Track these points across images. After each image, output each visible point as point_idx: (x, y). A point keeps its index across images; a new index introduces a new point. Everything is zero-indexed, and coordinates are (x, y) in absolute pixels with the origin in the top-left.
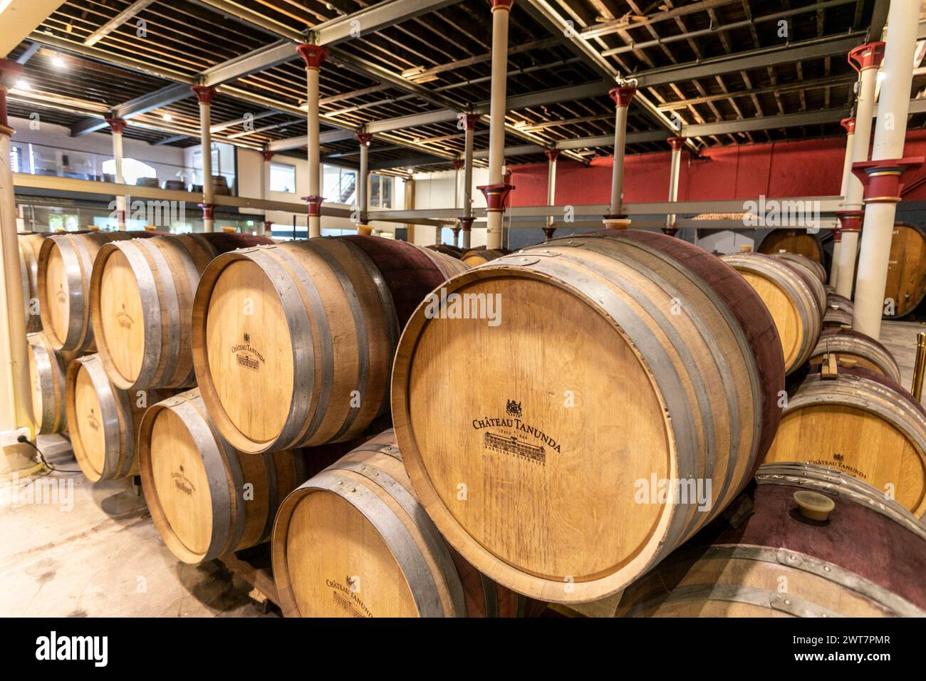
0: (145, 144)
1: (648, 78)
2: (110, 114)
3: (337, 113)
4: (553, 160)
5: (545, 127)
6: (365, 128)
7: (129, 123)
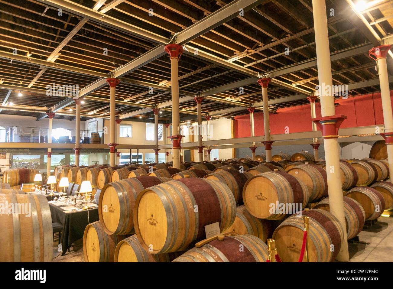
0: (68, 121)
1: (275, 73)
2: (49, 111)
3: (141, 101)
4: (252, 112)
5: (241, 98)
6: (157, 107)
7: (56, 114)
